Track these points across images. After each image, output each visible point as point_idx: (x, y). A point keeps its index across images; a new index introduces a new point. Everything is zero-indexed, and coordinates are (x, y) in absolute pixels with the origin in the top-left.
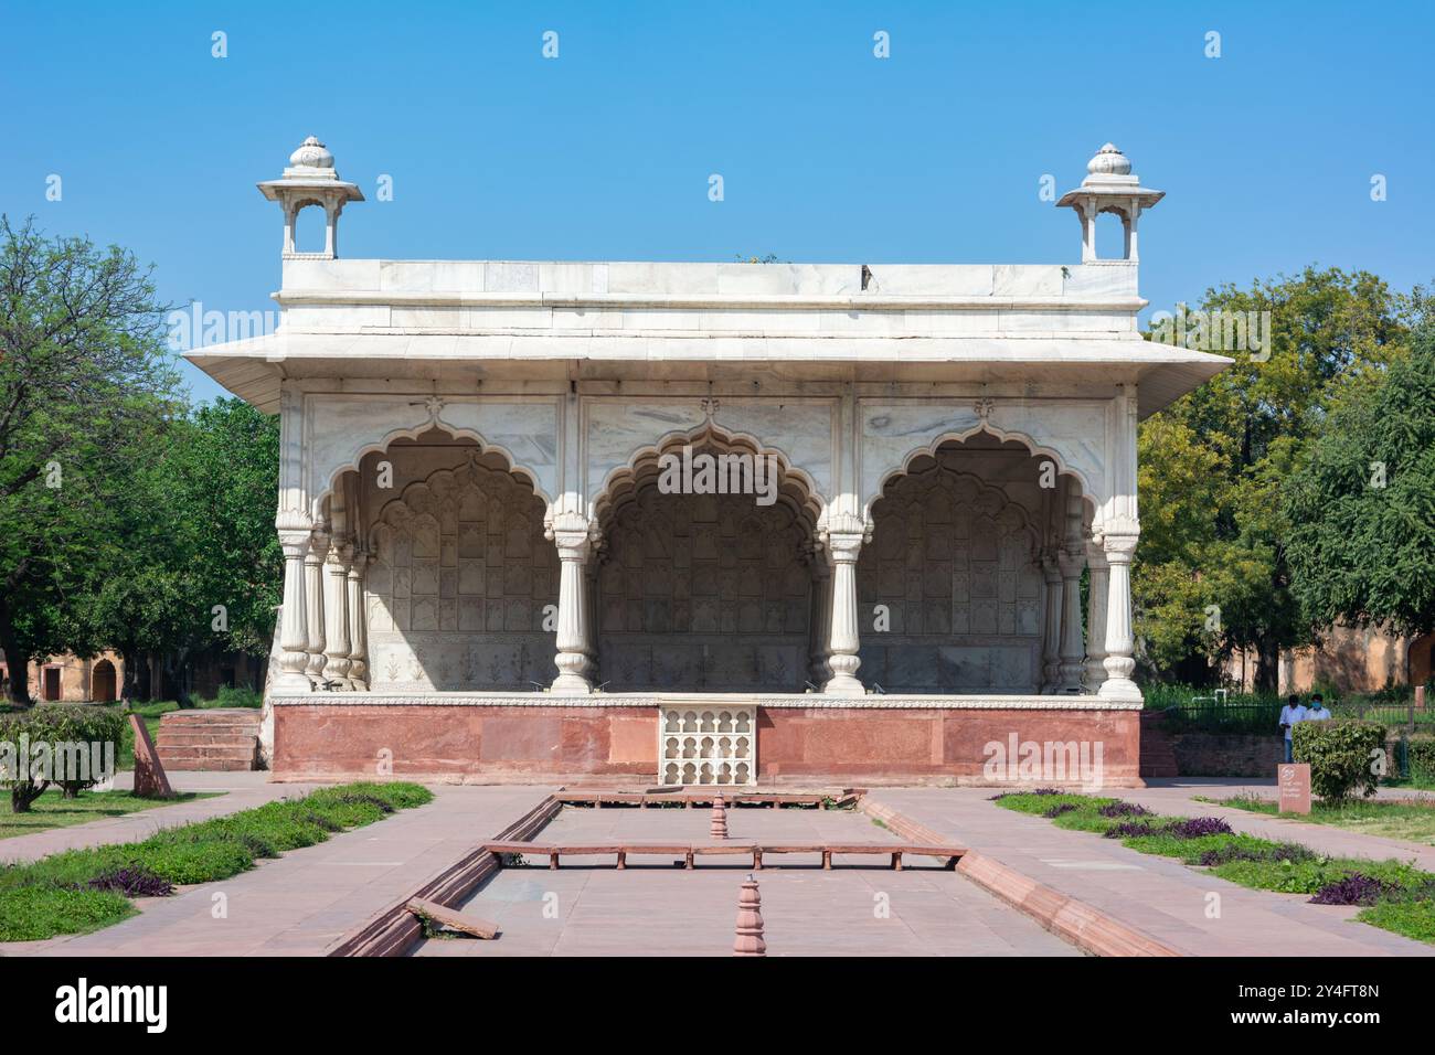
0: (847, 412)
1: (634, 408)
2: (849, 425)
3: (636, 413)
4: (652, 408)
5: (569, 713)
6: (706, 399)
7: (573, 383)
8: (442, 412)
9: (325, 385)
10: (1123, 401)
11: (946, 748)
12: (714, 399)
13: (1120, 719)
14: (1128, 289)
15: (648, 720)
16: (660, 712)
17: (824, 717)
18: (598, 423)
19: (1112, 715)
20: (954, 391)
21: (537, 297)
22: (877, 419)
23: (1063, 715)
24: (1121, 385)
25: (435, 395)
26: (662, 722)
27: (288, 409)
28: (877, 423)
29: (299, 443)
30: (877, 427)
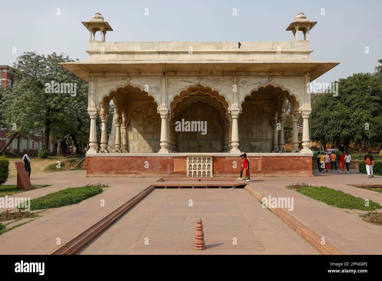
0: (235, 80)
1: (180, 79)
2: (236, 83)
3: (181, 81)
4: (185, 79)
5: (163, 159)
6: (199, 77)
7: (164, 73)
8: (130, 81)
9: (100, 74)
10: (306, 76)
11: (262, 167)
12: (201, 77)
13: (307, 159)
14: (307, 48)
15: (184, 160)
16: (187, 158)
17: (230, 159)
18: (171, 83)
19: (305, 158)
20: (263, 74)
21: (155, 50)
22: (243, 81)
23: (292, 158)
24: (306, 72)
25: (128, 76)
26: (188, 160)
27: (91, 80)
28: (243, 82)
29: (93, 89)
30: (243, 84)
